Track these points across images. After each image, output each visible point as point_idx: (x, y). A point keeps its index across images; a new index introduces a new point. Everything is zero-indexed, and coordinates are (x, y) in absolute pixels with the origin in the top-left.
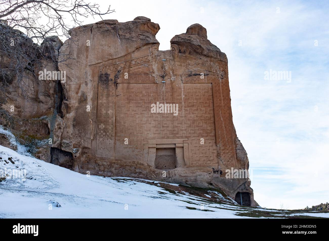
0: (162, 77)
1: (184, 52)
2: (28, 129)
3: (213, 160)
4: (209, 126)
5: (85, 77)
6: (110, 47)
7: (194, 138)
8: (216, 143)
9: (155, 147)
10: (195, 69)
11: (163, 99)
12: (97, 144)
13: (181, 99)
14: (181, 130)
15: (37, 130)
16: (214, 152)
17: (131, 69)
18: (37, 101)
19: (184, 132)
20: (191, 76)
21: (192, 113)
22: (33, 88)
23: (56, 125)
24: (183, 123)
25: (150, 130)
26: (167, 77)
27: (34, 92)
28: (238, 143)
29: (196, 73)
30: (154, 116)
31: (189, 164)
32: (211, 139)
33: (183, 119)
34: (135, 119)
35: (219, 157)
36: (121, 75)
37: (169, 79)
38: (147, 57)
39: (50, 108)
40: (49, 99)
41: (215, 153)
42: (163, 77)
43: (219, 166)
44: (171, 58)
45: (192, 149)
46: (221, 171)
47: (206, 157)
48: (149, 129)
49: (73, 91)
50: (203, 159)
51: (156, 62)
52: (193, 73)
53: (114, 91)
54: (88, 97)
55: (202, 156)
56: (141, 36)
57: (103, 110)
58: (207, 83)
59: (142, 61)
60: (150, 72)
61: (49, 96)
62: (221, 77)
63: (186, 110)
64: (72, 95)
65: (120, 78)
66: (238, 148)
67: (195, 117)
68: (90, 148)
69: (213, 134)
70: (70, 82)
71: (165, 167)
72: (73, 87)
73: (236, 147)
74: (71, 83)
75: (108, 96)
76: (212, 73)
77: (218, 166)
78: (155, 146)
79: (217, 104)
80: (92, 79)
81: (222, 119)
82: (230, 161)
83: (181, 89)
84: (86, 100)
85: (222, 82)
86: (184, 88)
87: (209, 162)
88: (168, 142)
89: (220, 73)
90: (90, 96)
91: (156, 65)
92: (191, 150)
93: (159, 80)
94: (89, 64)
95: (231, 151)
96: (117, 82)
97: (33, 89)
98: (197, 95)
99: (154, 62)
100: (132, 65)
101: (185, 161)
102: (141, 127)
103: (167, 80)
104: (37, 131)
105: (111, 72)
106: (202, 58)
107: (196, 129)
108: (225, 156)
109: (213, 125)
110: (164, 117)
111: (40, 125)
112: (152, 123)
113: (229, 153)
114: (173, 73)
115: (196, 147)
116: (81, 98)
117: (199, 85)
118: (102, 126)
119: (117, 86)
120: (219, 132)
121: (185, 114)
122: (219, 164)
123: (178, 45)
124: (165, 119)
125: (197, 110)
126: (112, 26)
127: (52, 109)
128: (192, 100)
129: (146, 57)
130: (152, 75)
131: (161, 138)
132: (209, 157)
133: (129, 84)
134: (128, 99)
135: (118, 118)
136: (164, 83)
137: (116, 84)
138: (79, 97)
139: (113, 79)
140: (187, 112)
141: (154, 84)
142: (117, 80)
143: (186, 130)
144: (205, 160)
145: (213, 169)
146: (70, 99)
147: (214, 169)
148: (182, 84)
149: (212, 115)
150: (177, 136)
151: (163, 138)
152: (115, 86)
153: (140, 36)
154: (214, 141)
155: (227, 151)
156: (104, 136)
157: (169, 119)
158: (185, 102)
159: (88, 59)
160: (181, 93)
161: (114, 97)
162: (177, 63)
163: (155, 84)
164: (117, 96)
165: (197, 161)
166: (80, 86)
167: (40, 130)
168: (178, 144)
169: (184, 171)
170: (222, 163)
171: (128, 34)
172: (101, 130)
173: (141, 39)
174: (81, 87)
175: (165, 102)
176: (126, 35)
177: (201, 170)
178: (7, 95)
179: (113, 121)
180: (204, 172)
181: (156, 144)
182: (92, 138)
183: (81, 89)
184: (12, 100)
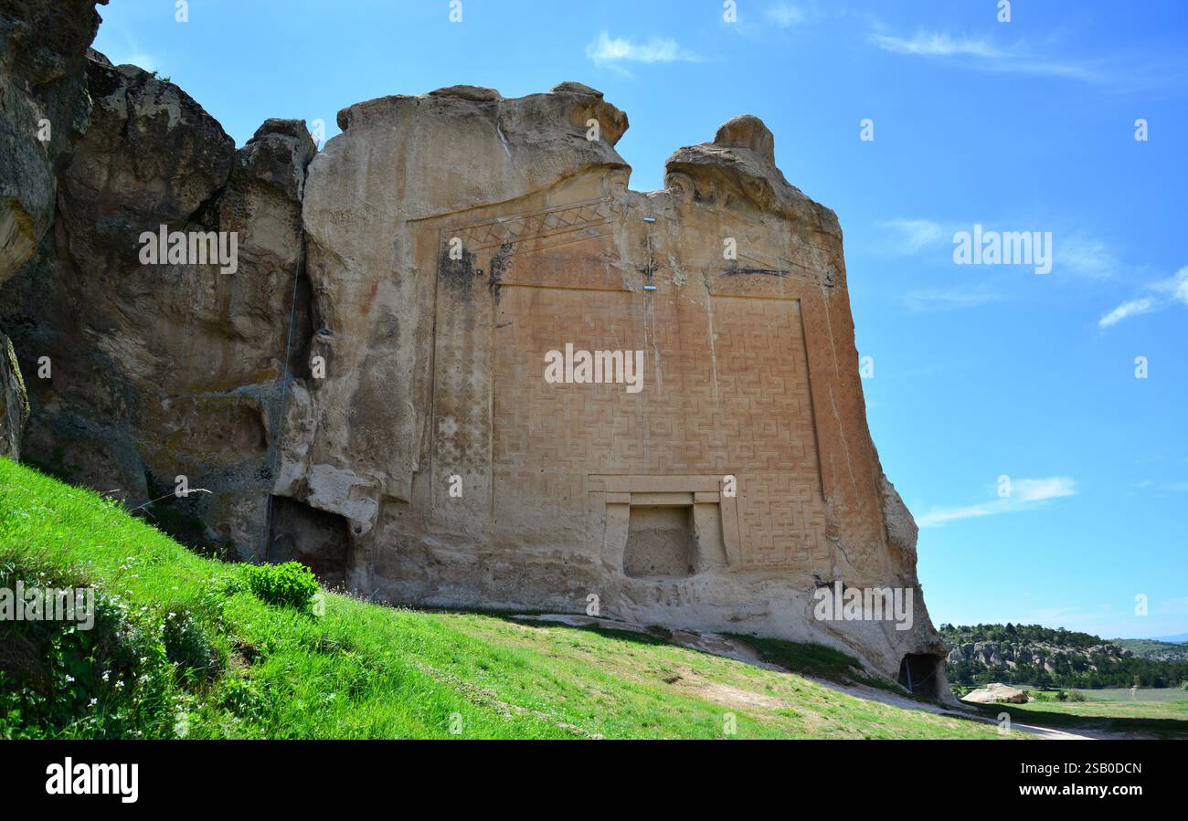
0: (643, 271)
1: (711, 200)
2: (187, 427)
3: (814, 547)
4: (798, 436)
5: (393, 258)
6: (475, 167)
7: (751, 476)
8: (821, 490)
9: (627, 504)
10: (746, 254)
11: (650, 344)
12: (433, 488)
13: (707, 346)
14: (709, 446)
15: (221, 433)
16: (817, 520)
17: (545, 241)
18: (223, 332)
19: (719, 453)
20: (735, 273)
21: (744, 393)
22: (213, 288)
23: (289, 417)
24: (717, 424)
25: (609, 445)
26: (658, 273)
27: (217, 300)
28: (887, 493)
29: (751, 265)
30: (621, 397)
31: (741, 561)
32: (806, 479)
33: (716, 410)
34: (559, 406)
35: (833, 538)
36: (512, 259)
37: (667, 279)
38: (596, 209)
39: (268, 360)
40: (266, 326)
41: (817, 524)
42: (647, 272)
43: (835, 569)
44: (671, 213)
45: (749, 511)
47: (793, 539)
48: (604, 441)
49: (353, 303)
50: (783, 545)
51: (625, 224)
52: (741, 265)
53: (488, 311)
54: (402, 326)
55: (780, 532)
56: (575, 140)
57: (452, 371)
58: (784, 299)
59: (580, 220)
60: (605, 255)
61: (267, 318)
62: (828, 282)
63: (724, 382)
64: (346, 317)
65: (508, 270)
66: (889, 508)
67: (754, 404)
68: (409, 501)
69: (810, 461)
70: (341, 272)
71: (653, 568)
72: (352, 288)
73: (883, 504)
74: (344, 276)
75: (470, 324)
76: (799, 268)
77: (832, 567)
78: (627, 498)
79: (818, 365)
80: (415, 268)
81: (836, 415)
82: (869, 550)
83: (706, 312)
84: (393, 335)
85: (831, 299)
86: (715, 313)
87: (802, 554)
88: (670, 487)
89: (823, 268)
90: (409, 321)
91: (625, 234)
92: (746, 514)
93: (635, 282)
94: (408, 216)
95: (870, 520)
96: (500, 279)
97: (212, 291)
98: (756, 336)
99: (617, 225)
100: (549, 228)
101: (727, 550)
102: (580, 433)
103: (661, 284)
104: (220, 437)
105: (478, 247)
106: (765, 220)
107: (757, 443)
108: (851, 536)
109: (810, 432)
110: (655, 402)
111: (232, 415)
112: (615, 420)
113: (866, 526)
114: (679, 260)
115: (758, 502)
116: (377, 329)
117: (760, 303)
118: (450, 427)
119: (497, 294)
120: (830, 458)
121: (722, 394)
122: (835, 560)
123: (691, 176)
124: (659, 409)
125: (759, 382)
126: (483, 105)
127: (275, 363)
128: (742, 350)
129: (592, 207)
130: (613, 264)
131: (646, 472)
132: (803, 538)
133: (537, 289)
134: (534, 338)
135: (503, 402)
136: (650, 291)
137: (495, 286)
138: (371, 322)
139: (487, 271)
140: (727, 389)
141: (620, 293)
142: (498, 274)
143: (725, 447)
144: (790, 548)
145: (817, 577)
146: (340, 328)
147: (819, 578)
148: (708, 296)
149: (805, 400)
150: (699, 465)
151: (653, 471)
152: (492, 292)
153: (573, 139)
154: (816, 485)
155: (859, 520)
156: (455, 459)
157: (670, 409)
158: (719, 357)
159: (404, 202)
160: (707, 325)
161: (491, 329)
162: (687, 230)
163: (625, 293)
164: (499, 326)
165: (766, 551)
166: (374, 288)
167: (234, 432)
168: (703, 494)
169: (725, 583)
170: (844, 558)
171: (535, 131)
172: (447, 439)
173: (577, 151)
174: (378, 292)
175: (657, 353)
176: (528, 133)
177: (779, 581)
178: (121, 306)
179: (485, 410)
180: (789, 586)
181: (632, 494)
182: (415, 467)
183: (379, 298)
184: (137, 325)
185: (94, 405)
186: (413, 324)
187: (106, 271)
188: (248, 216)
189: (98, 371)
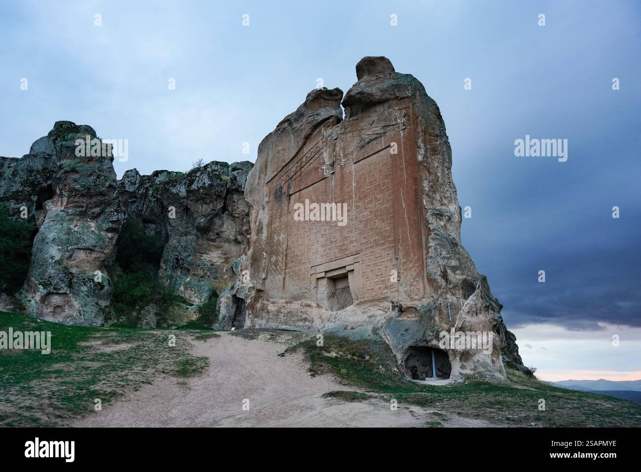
0: (332, 165)
1: (356, 114)
3: (392, 285)
4: (388, 224)
7: (365, 252)
8: (395, 252)
9: (325, 277)
10: (368, 133)
11: (332, 200)
12: (269, 284)
13: (352, 191)
14: (351, 242)
16: (393, 270)
17: (303, 169)
19: (355, 244)
20: (364, 146)
21: (365, 209)
24: (354, 229)
25: (318, 252)
26: (336, 163)
29: (370, 138)
30: (322, 229)
31: (360, 298)
32: (389, 248)
33: (354, 223)
34: (304, 240)
35: (399, 279)
36: (293, 183)
37: (339, 164)
38: (318, 145)
44: (343, 130)
45: (364, 271)
46: (401, 305)
47: (382, 282)
48: (316, 251)
49: (253, 221)
50: (378, 287)
51: (328, 146)
52: (367, 141)
53: (286, 208)
54: (264, 225)
55: (376, 280)
57: (275, 237)
58: (385, 148)
59: (312, 153)
60: (320, 165)
62: (403, 127)
63: (358, 207)
65: (292, 188)
66: (430, 255)
67: (369, 213)
68: (264, 290)
69: (392, 238)
72: (254, 216)
73: (428, 253)
75: (281, 216)
76: (391, 127)
78: (323, 275)
79: (397, 179)
80: (268, 200)
81: (404, 206)
82: (415, 283)
83: (352, 174)
84: (262, 229)
85: (404, 136)
86: (355, 172)
87: (386, 291)
89: (401, 120)
91: (328, 150)
92: (363, 273)
93: (328, 172)
94: (267, 181)
95: (417, 264)
96: (290, 193)
98: (372, 176)
99: (325, 148)
102: (309, 250)
103: (337, 168)
105: (284, 183)
107: (369, 234)
108: (406, 276)
109: (392, 221)
110: (332, 227)
113: (414, 269)
114: (344, 152)
115: (368, 266)
116: (258, 229)
117: (374, 157)
118: (274, 259)
119: (290, 199)
120: (399, 232)
121: (356, 213)
122: (399, 292)
124: (334, 230)
125: (372, 201)
126: (288, 122)
128: (365, 186)
129: (316, 145)
130: (322, 168)
131: (329, 261)
133: (300, 192)
135: (290, 244)
136: (333, 174)
137: (289, 197)
138: (257, 227)
139: (286, 193)
140: (358, 210)
141: (323, 180)
142: (289, 191)
143: (356, 240)
144: (380, 288)
145: (393, 302)
148: (353, 165)
149: (391, 203)
150: (347, 253)
151: (331, 260)
152: (288, 200)
154: (393, 250)
155: (411, 266)
156: (274, 271)
157: (337, 228)
158: (356, 194)
159: (266, 176)
160: (352, 180)
161: (287, 215)
162: (348, 135)
163: (325, 180)
165: (370, 291)
166: (258, 213)
168: (348, 267)
170: (402, 290)
172: (273, 264)
174: (259, 215)
175: (334, 202)
177: (375, 307)
178: (211, 244)
179: (283, 249)
180: (379, 309)
181: (326, 272)
182: (264, 276)
183: (259, 217)
184: (218, 247)
185: (198, 276)
186: (266, 223)
187: (202, 235)
188: (235, 202)
189: (199, 266)
